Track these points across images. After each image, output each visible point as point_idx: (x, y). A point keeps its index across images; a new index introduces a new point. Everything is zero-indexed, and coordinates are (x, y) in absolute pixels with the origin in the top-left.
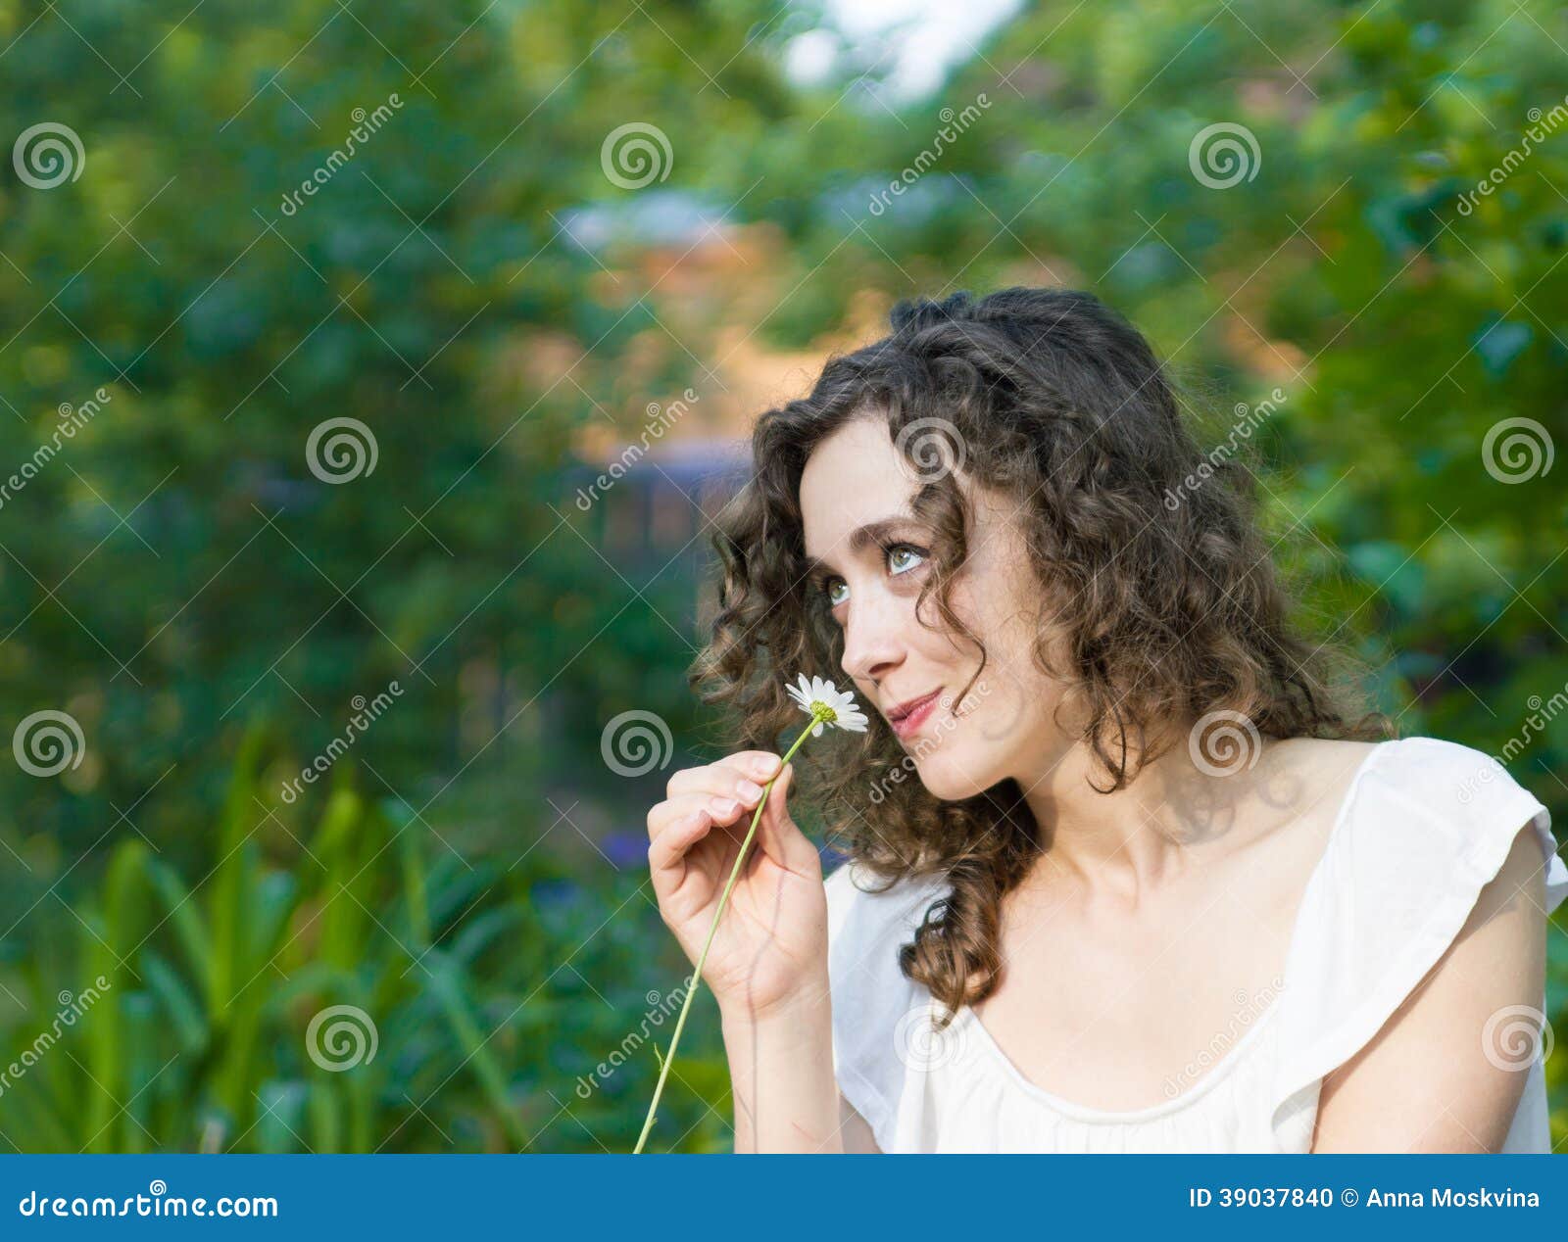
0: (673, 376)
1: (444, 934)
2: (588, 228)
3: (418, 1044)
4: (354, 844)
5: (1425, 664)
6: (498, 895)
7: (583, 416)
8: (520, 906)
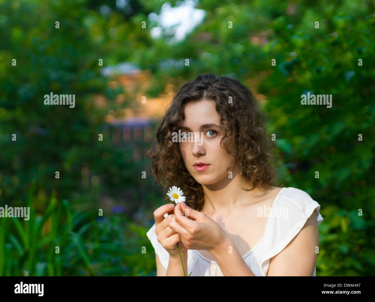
0: (126, 104)
1: (76, 229)
2: (108, 71)
3: (71, 254)
4: (56, 209)
5: (293, 165)
6: (87, 220)
7: (107, 114)
8: (93, 223)
